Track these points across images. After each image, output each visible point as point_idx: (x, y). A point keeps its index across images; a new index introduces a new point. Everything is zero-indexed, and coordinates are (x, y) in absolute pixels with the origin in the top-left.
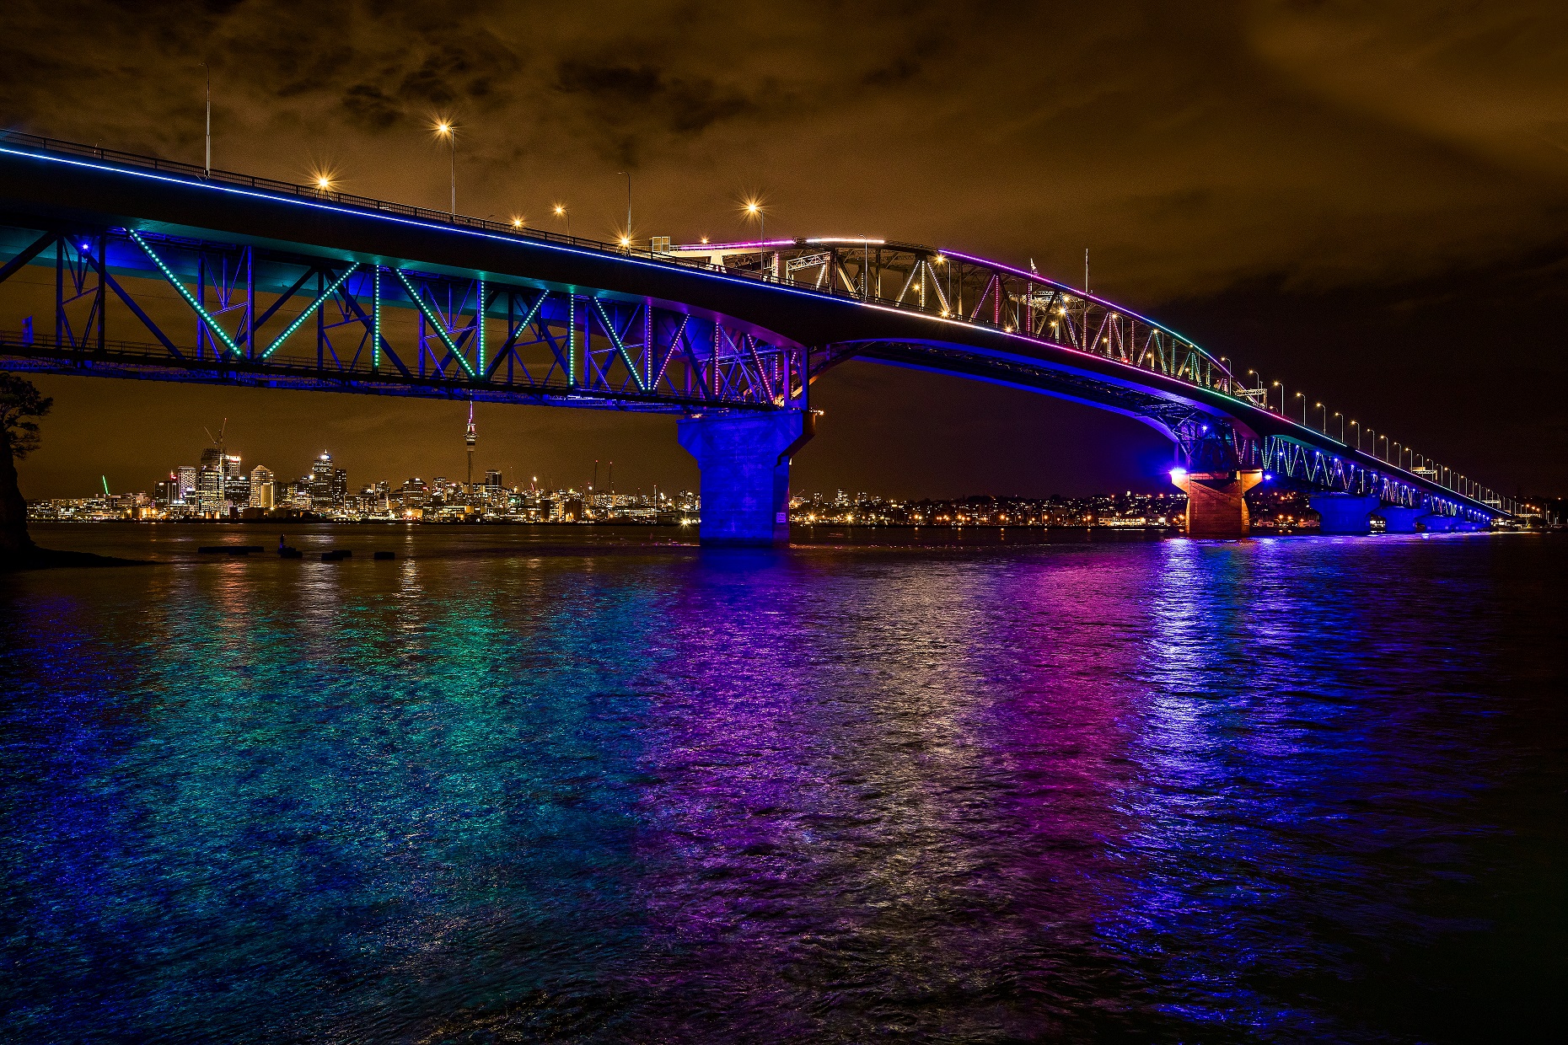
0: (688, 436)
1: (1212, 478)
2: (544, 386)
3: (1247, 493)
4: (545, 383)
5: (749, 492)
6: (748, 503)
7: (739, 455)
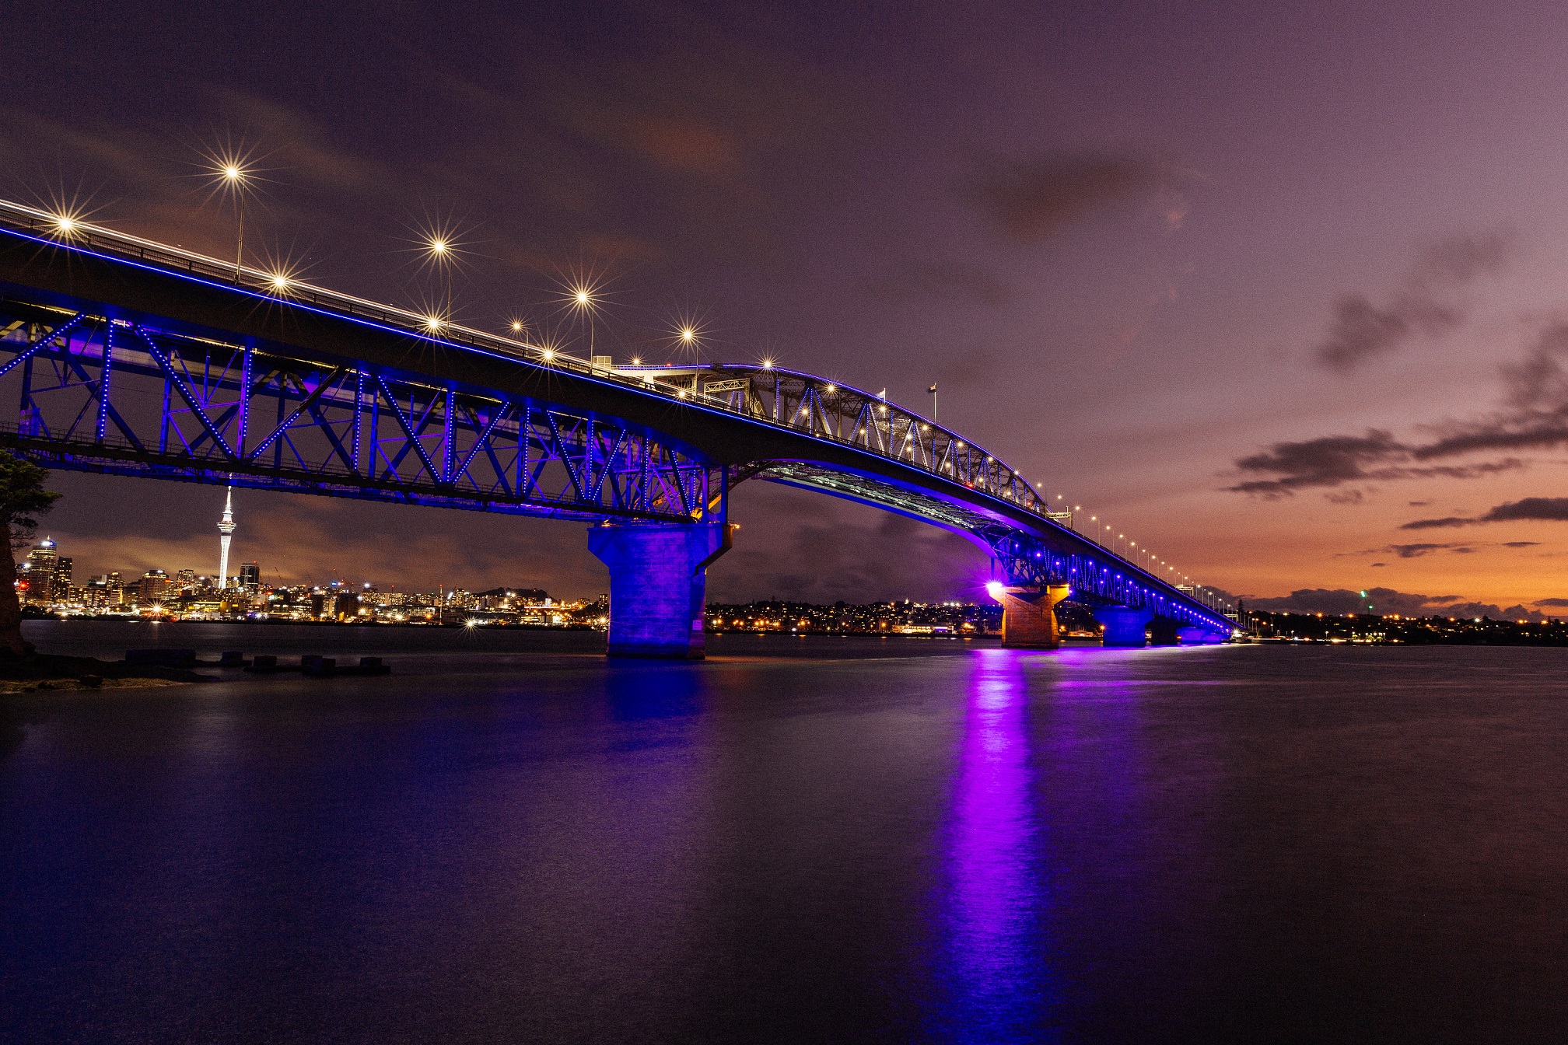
0: (598, 543)
1: (1025, 591)
2: (492, 493)
3: (1055, 605)
4: (493, 489)
5: (665, 600)
6: (664, 610)
7: (654, 564)
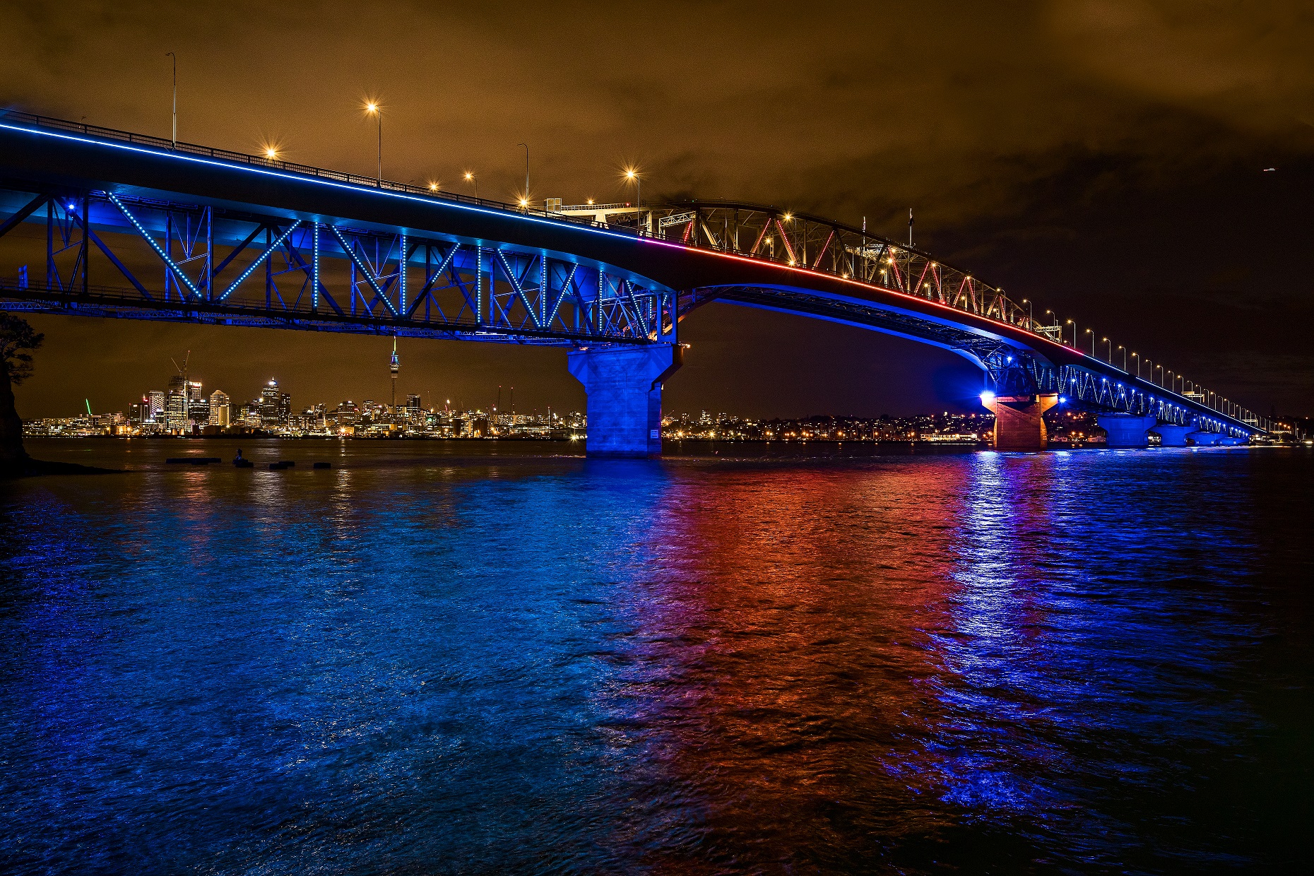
0: (577, 365)
1: (1015, 401)
2: (456, 323)
3: (1045, 413)
5: (628, 413)
6: (627, 422)
7: (619, 381)
